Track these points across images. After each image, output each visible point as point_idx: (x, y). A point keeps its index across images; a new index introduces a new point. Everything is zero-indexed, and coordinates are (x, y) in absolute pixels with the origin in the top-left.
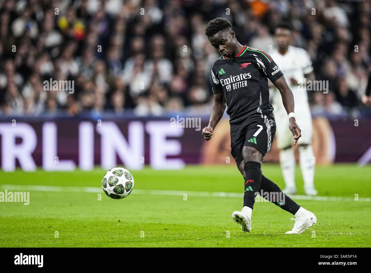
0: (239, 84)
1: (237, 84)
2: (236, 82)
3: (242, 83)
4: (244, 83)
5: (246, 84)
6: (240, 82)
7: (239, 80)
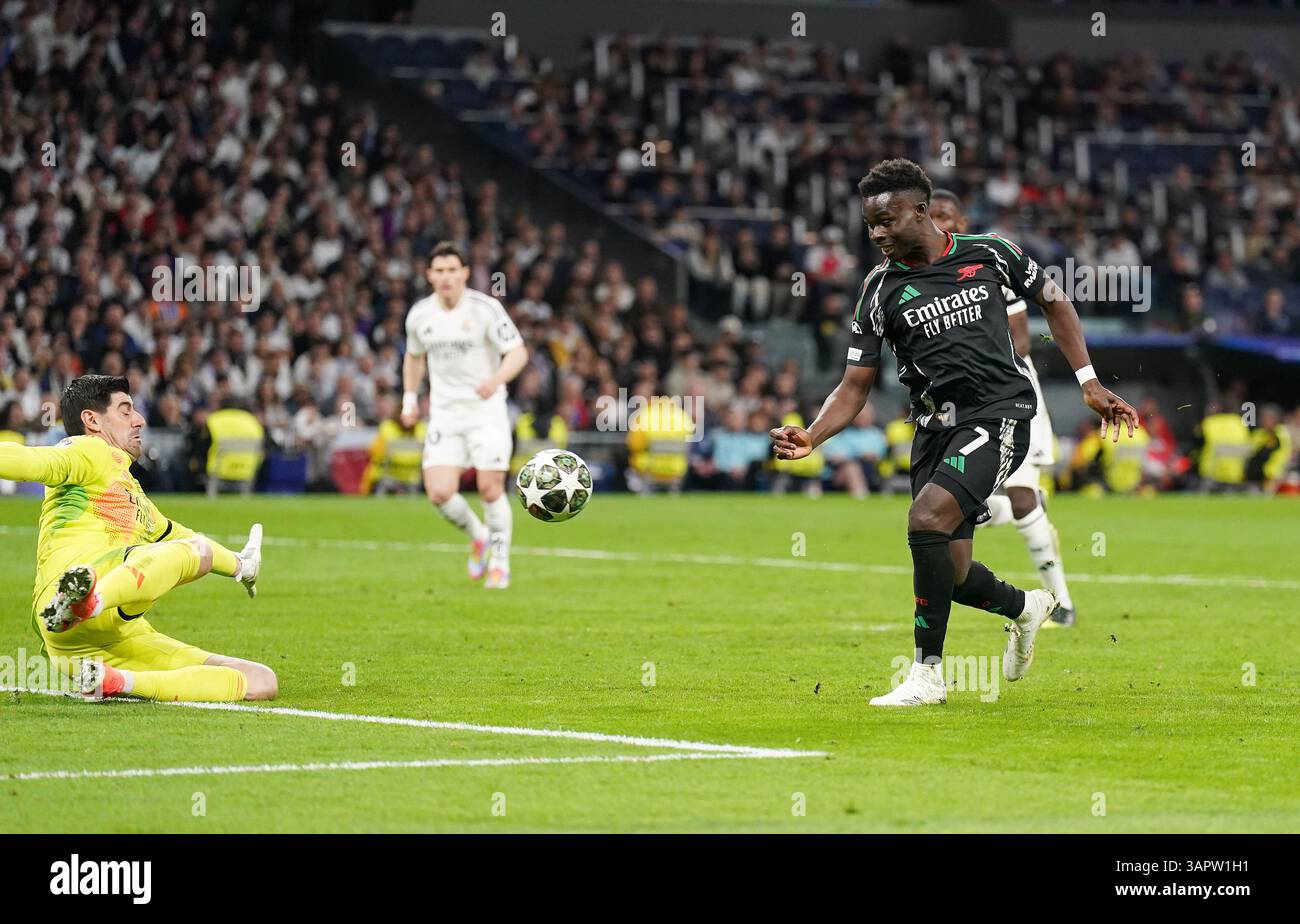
0: (962, 314)
1: (956, 317)
2: (953, 310)
3: (968, 312)
4: (973, 311)
5: (978, 313)
6: (965, 311)
7: (961, 304)
